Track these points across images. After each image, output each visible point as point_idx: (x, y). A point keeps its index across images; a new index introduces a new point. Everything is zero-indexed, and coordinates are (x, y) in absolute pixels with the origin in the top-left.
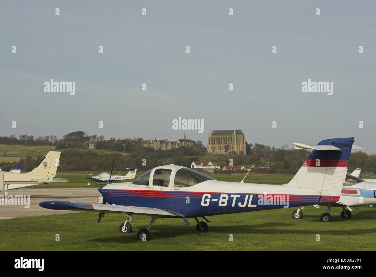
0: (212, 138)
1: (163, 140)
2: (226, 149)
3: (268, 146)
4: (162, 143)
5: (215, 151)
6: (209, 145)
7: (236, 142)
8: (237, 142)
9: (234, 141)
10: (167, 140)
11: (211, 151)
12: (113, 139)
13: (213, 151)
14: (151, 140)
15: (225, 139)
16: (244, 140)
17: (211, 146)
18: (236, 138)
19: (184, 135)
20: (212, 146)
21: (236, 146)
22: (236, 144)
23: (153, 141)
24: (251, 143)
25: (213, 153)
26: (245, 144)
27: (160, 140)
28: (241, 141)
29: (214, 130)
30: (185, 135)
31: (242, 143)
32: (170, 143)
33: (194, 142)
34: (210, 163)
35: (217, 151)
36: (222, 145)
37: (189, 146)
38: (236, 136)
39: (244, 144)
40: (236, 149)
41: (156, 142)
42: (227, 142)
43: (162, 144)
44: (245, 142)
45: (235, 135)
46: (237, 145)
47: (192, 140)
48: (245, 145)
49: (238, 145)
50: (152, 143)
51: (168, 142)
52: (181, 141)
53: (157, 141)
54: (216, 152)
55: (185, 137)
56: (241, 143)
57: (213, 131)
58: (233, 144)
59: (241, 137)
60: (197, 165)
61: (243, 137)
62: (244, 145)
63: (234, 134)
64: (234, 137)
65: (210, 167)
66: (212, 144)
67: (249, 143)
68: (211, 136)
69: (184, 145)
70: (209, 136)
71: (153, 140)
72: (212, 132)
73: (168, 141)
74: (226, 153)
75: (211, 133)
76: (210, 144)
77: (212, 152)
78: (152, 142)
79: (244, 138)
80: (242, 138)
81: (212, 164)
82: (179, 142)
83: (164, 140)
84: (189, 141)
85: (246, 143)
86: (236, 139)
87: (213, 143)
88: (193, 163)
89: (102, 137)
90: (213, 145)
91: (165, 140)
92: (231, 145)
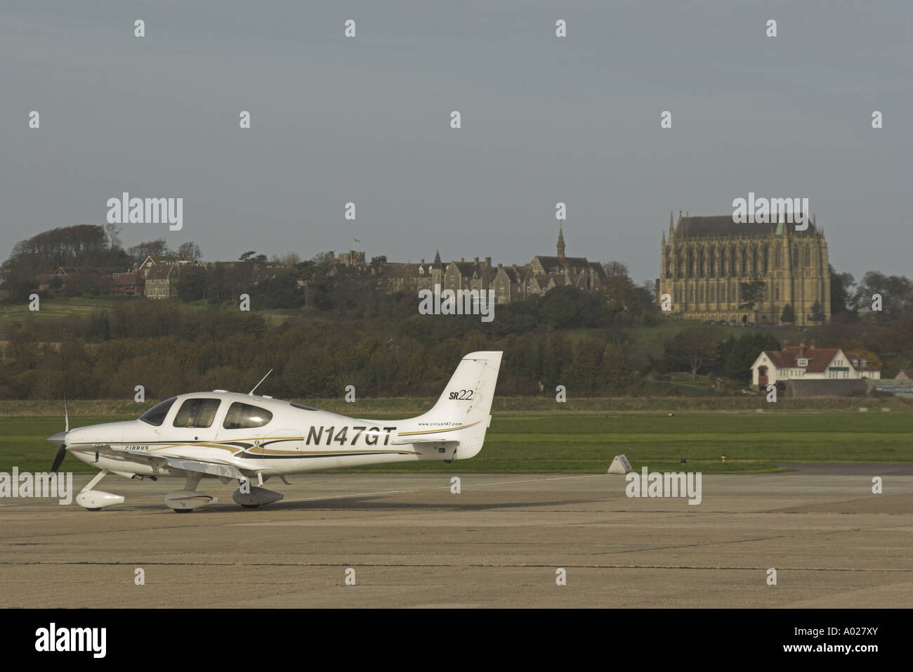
0: (678, 252)
1: (470, 259)
2: (745, 297)
4: (470, 275)
5: (693, 306)
6: (668, 280)
7: (787, 265)
8: (791, 269)
9: (777, 264)
10: (489, 260)
11: (677, 307)
12: (252, 256)
13: (686, 308)
14: (416, 261)
15: (739, 254)
16: (824, 257)
17: (675, 286)
18: (786, 250)
19: (556, 240)
20: (678, 283)
21: (787, 282)
22: (787, 273)
23: (426, 267)
24: (847, 272)
25: (687, 316)
26: (826, 275)
27: (460, 261)
28: (807, 263)
29: (684, 215)
30: (561, 238)
31: (813, 273)
32: (502, 274)
33: (597, 267)
34: (840, 359)
35: (703, 306)
36: (723, 280)
37: (592, 284)
38: (790, 242)
39: (820, 273)
40: (787, 299)
41: (438, 272)
42: (749, 268)
43: (466, 279)
44: (825, 267)
45: (781, 237)
46: (792, 279)
47: (590, 260)
48: (827, 281)
49: (798, 281)
50: (423, 276)
51: (496, 270)
52: (547, 263)
53: (444, 265)
54: (697, 310)
55: (561, 246)
56: (808, 273)
57: (683, 221)
58: (775, 276)
59: (811, 246)
60: (779, 364)
61: (819, 243)
62: (822, 279)
63: (780, 231)
64: (779, 246)
65: (840, 375)
66: (680, 276)
67: (839, 271)
68: (676, 243)
69: (568, 282)
70: (664, 241)
71: (426, 262)
72: (675, 227)
73: (494, 265)
74: (742, 315)
75: (671, 229)
76: (668, 275)
77: (681, 313)
78: (421, 269)
79: (823, 251)
80: (813, 251)
81: (846, 364)
82: (538, 269)
83: (477, 259)
84: (580, 263)
85: (830, 269)
86: (786, 256)
87: (684, 270)
89: (186, 251)
90: (682, 282)
91: (482, 260)
92: (767, 280)
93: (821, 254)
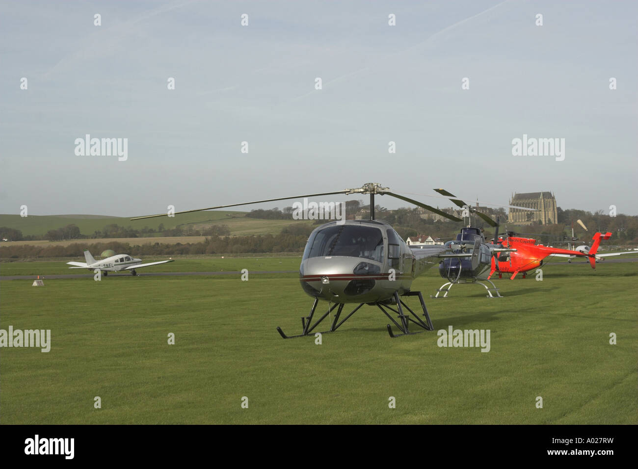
0: (514, 204)
2: (528, 218)
3: (588, 212)
7: (543, 208)
8: (545, 208)
9: (540, 207)
10: (452, 208)
11: (513, 221)
13: (515, 221)
16: (555, 205)
18: (543, 203)
21: (543, 213)
22: (543, 210)
25: (515, 224)
26: (556, 210)
28: (550, 207)
29: (517, 193)
31: (551, 210)
32: (455, 213)
34: (430, 238)
35: (520, 221)
38: (544, 201)
39: (554, 210)
44: (555, 208)
46: (545, 212)
47: (488, 208)
48: (556, 212)
49: (547, 212)
56: (550, 210)
57: (516, 195)
61: (553, 200)
63: (541, 198)
64: (541, 201)
65: (430, 244)
67: (564, 209)
70: (510, 202)
72: (514, 196)
73: (454, 209)
75: (512, 197)
76: (511, 212)
79: (555, 203)
80: (551, 203)
81: (432, 240)
84: (484, 209)
85: (559, 209)
86: (543, 205)
88: (409, 240)
90: (514, 214)
92: (537, 212)
93: (554, 204)
